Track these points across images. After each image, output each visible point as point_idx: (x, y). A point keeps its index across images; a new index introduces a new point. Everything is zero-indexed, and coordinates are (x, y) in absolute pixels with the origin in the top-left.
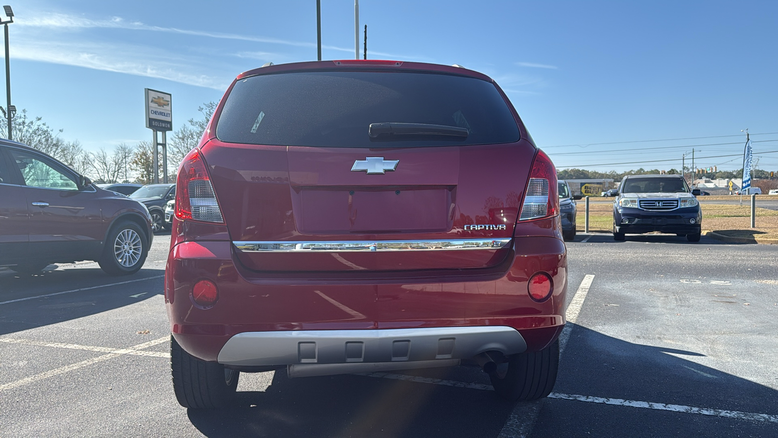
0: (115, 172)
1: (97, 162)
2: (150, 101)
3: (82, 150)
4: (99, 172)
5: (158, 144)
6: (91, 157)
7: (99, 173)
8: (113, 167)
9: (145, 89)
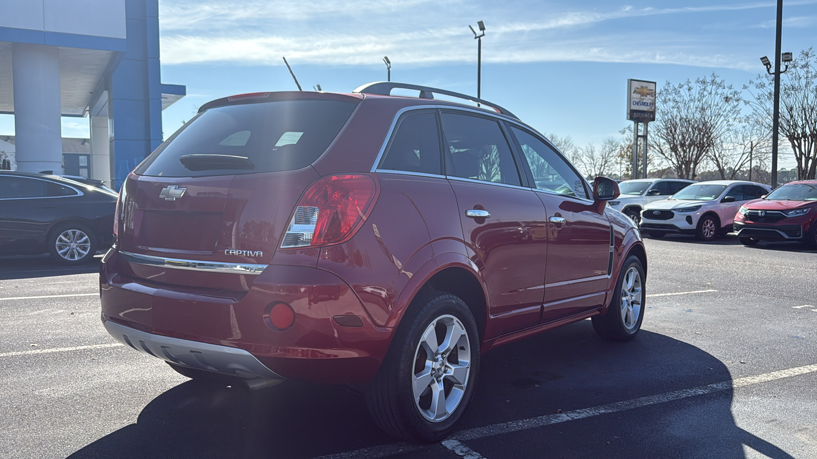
0: (602, 166)
1: (585, 156)
2: (633, 91)
3: (572, 146)
4: (587, 166)
5: (638, 136)
6: (580, 152)
7: (586, 168)
8: (600, 161)
9: (628, 80)
